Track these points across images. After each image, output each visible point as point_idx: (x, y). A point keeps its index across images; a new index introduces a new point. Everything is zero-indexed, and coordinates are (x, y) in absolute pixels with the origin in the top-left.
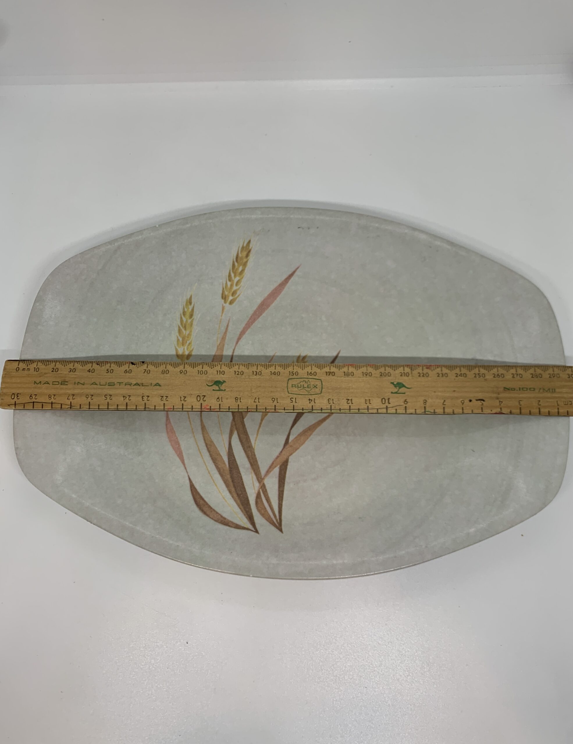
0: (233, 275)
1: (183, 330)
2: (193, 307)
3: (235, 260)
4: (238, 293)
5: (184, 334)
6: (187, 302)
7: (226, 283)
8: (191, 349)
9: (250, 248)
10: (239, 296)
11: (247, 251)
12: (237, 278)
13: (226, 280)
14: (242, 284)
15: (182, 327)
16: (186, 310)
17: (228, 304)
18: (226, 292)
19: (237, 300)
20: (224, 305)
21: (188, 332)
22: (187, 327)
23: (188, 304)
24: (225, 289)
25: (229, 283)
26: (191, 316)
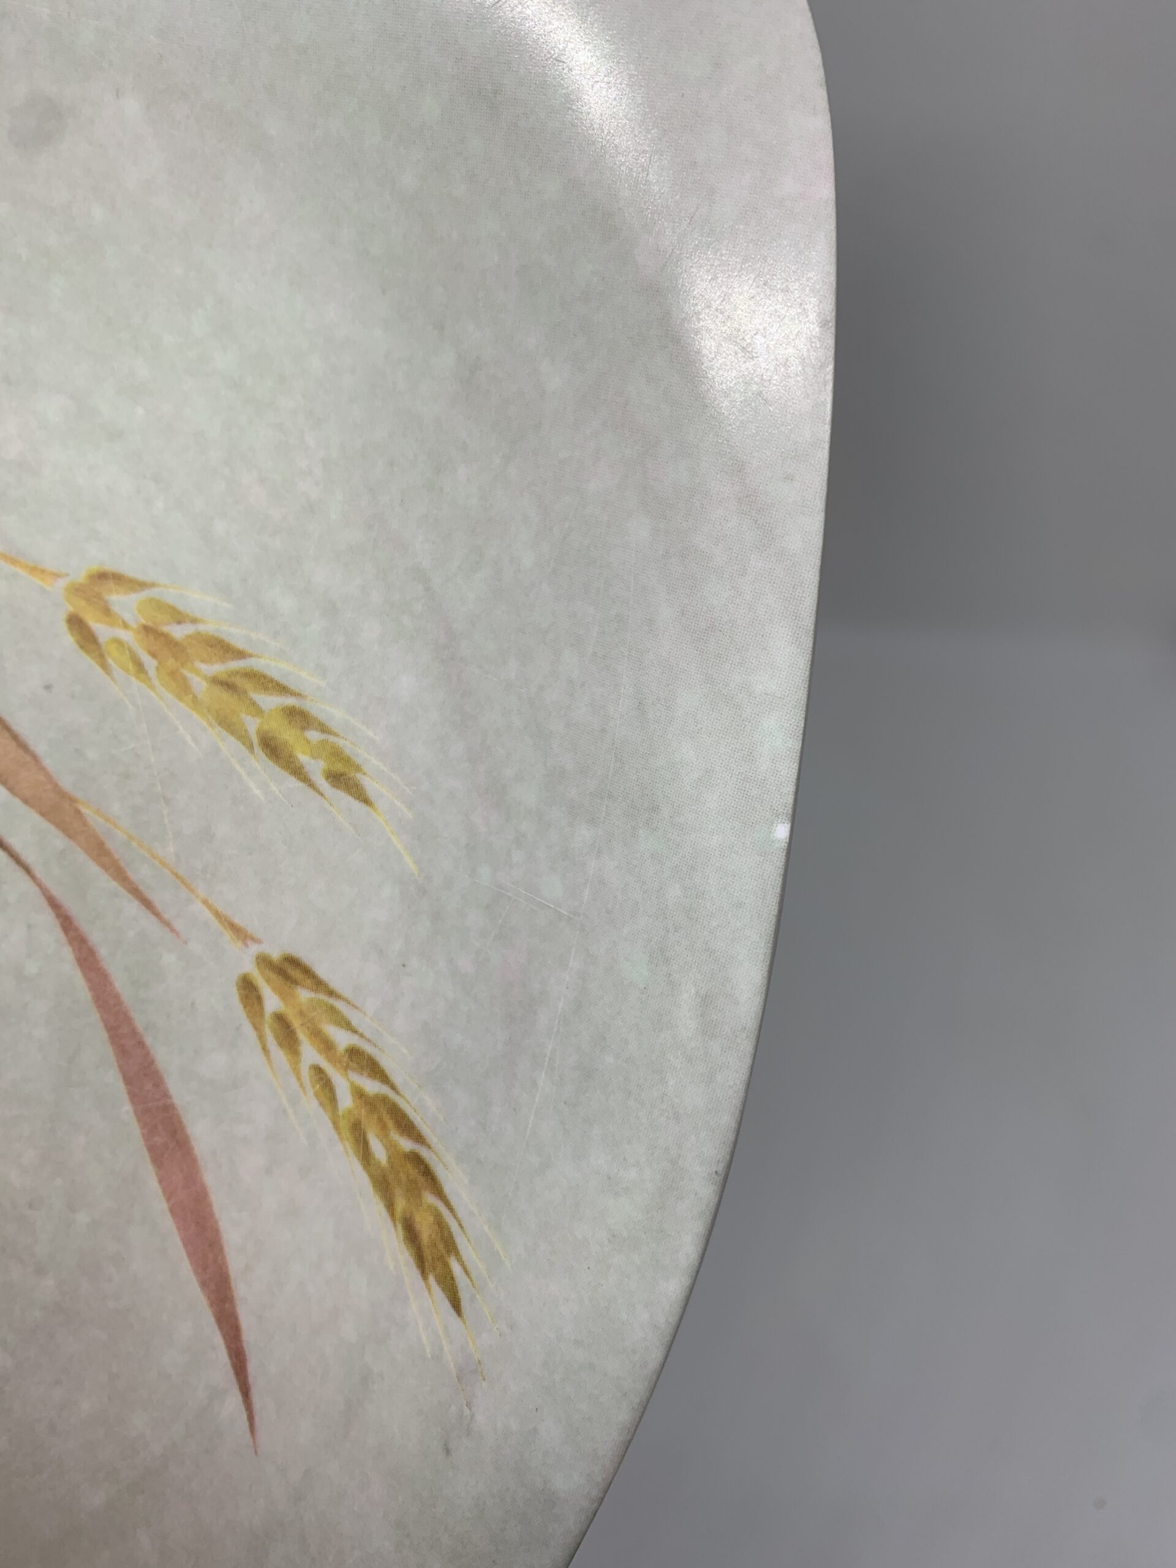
0: (372, 1087)
1: (217, 668)
2: (311, 785)
3: (424, 1153)
4: (279, 1055)
5: (203, 667)
6: (347, 761)
7: (348, 1026)
8: (110, 661)
9: (432, 1279)
10: (265, 1049)
11: (427, 1253)
12: (346, 1101)
13: (362, 1036)
14: (311, 1104)
15: (236, 673)
16: (314, 736)
17: (248, 966)
18: (312, 995)
19: (248, 1029)
20: (254, 949)
21: (199, 685)
22: (225, 695)
23: (339, 767)
24: (323, 997)
25: (342, 1039)
26: (272, 748)
